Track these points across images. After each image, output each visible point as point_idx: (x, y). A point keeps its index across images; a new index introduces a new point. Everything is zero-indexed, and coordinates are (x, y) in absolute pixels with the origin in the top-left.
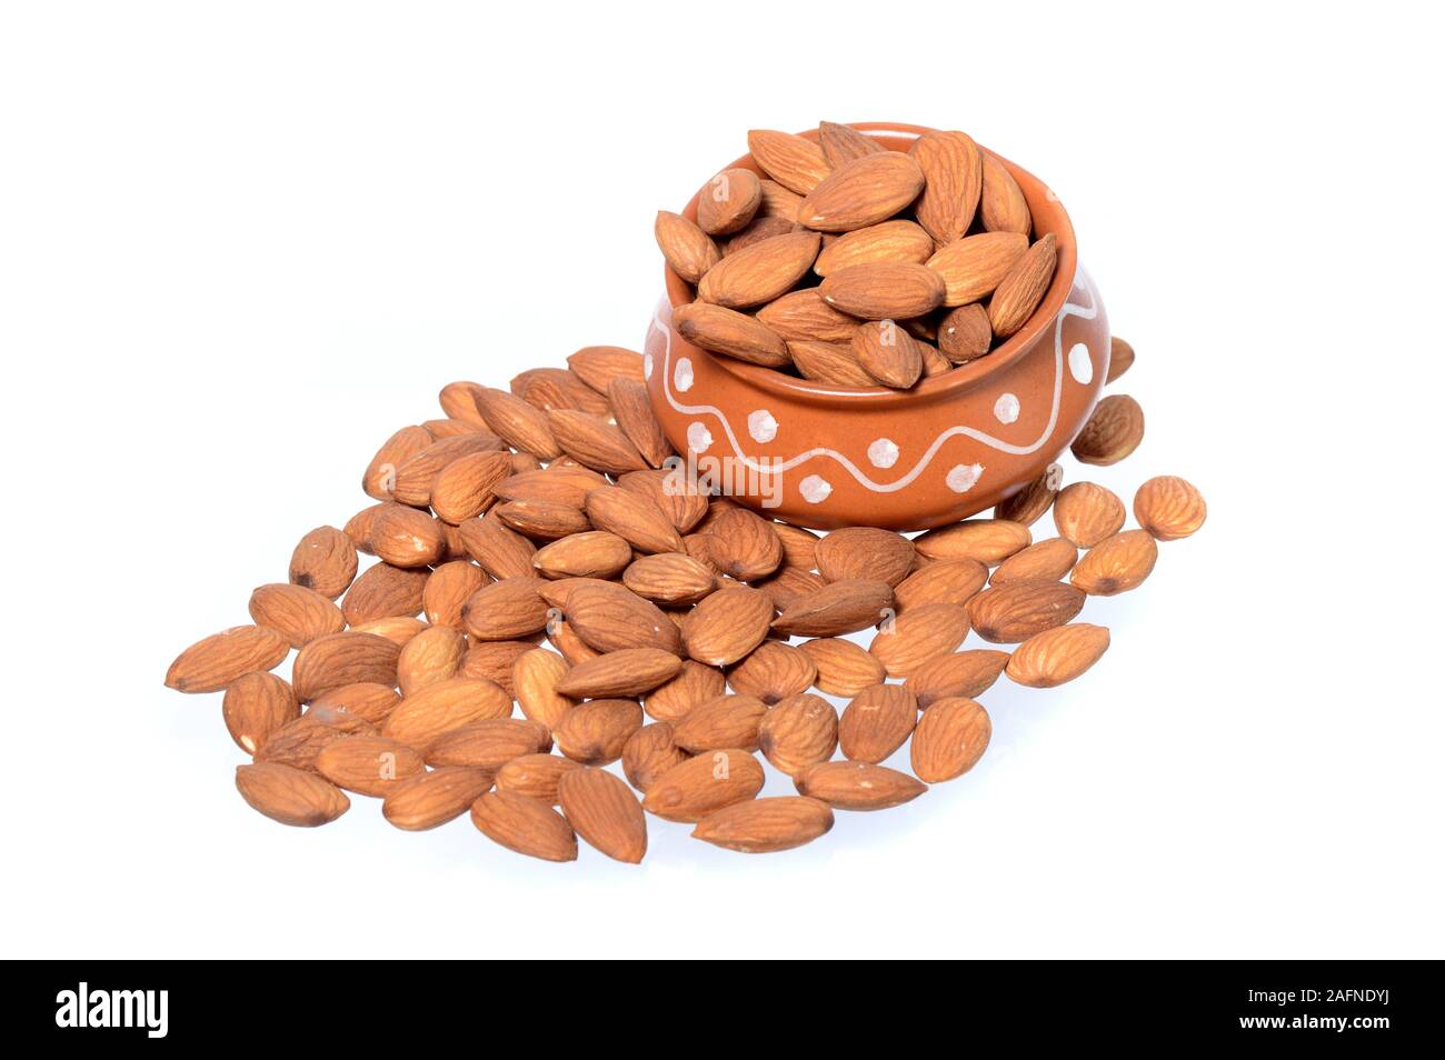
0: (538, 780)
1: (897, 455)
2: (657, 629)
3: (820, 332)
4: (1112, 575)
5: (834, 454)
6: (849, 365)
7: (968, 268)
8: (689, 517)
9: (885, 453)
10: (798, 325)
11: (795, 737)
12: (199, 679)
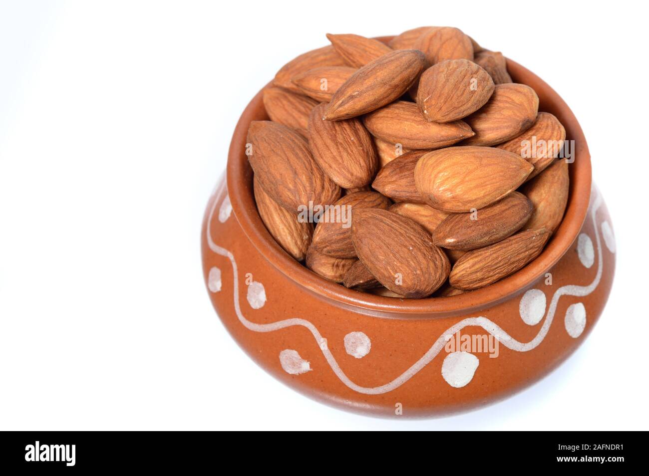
5: (234, 263)
9: (257, 296)
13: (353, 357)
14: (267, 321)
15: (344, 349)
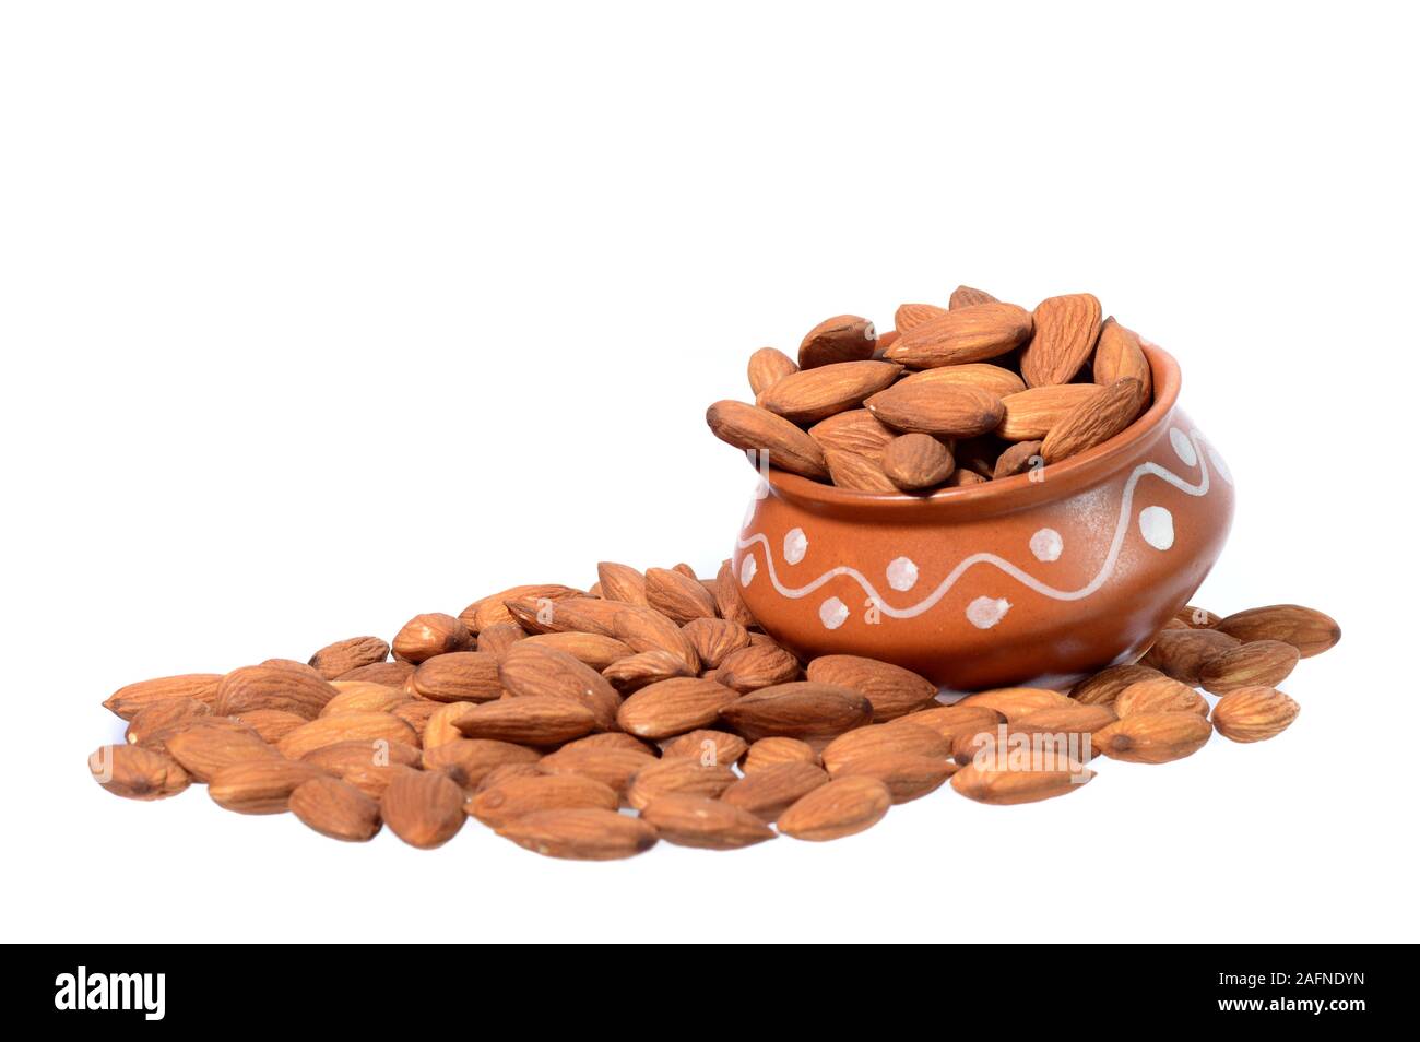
0: (377, 781)
1: (915, 577)
2: (590, 692)
3: (868, 451)
4: (1130, 732)
5: (854, 573)
6: (877, 474)
7: (1038, 403)
8: (721, 651)
9: (904, 573)
10: (846, 442)
11: (662, 778)
12: (135, 701)
13: (1049, 562)
14: (931, 590)
15: (1036, 559)
